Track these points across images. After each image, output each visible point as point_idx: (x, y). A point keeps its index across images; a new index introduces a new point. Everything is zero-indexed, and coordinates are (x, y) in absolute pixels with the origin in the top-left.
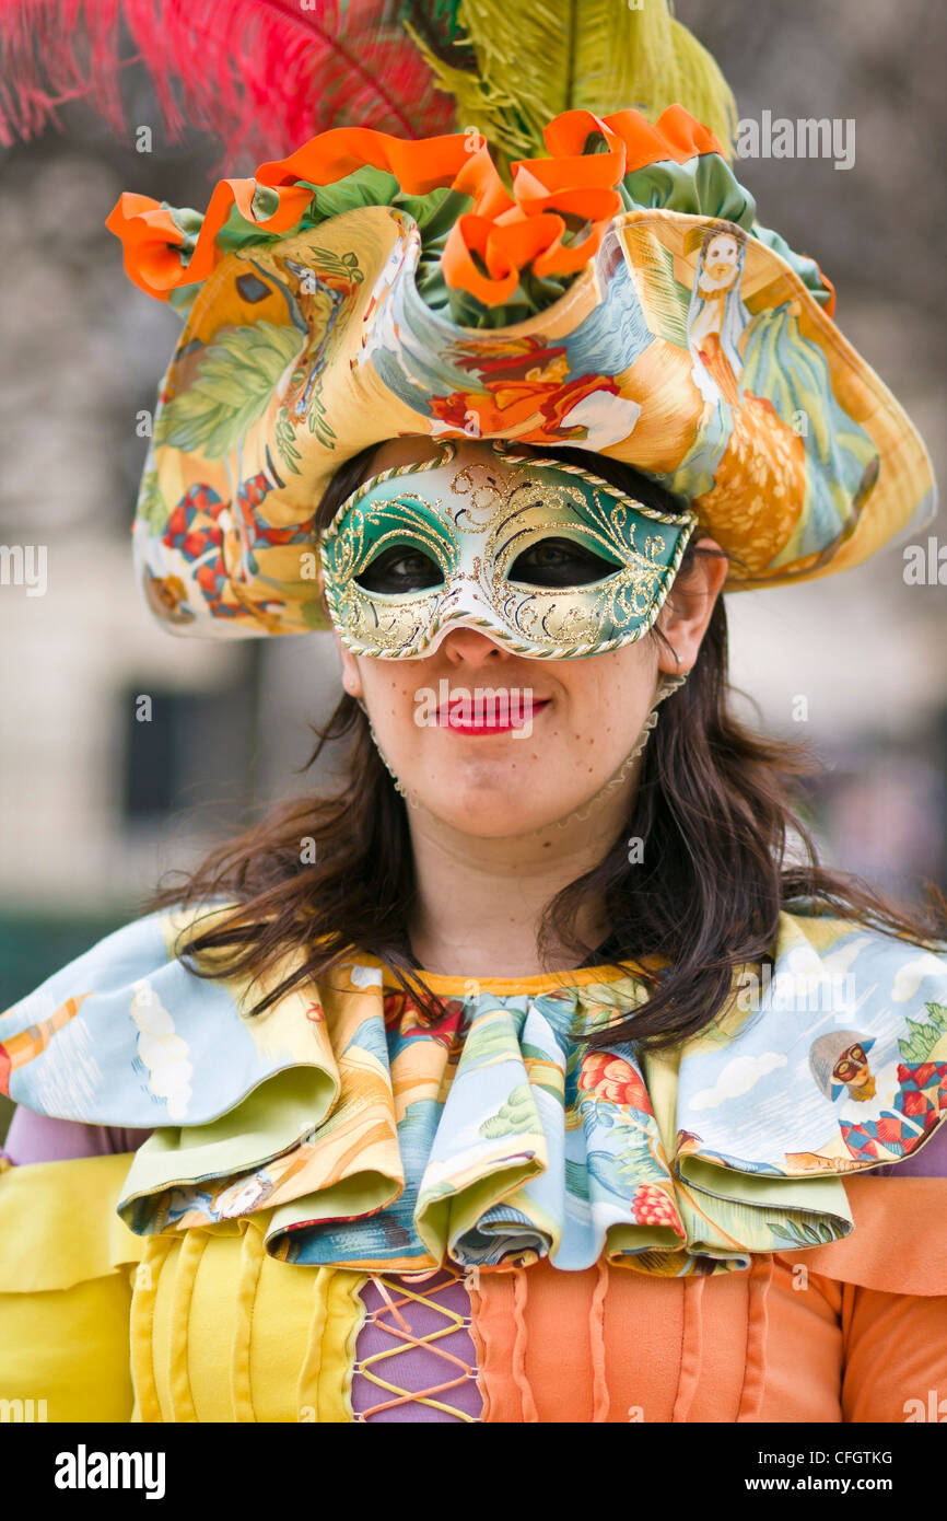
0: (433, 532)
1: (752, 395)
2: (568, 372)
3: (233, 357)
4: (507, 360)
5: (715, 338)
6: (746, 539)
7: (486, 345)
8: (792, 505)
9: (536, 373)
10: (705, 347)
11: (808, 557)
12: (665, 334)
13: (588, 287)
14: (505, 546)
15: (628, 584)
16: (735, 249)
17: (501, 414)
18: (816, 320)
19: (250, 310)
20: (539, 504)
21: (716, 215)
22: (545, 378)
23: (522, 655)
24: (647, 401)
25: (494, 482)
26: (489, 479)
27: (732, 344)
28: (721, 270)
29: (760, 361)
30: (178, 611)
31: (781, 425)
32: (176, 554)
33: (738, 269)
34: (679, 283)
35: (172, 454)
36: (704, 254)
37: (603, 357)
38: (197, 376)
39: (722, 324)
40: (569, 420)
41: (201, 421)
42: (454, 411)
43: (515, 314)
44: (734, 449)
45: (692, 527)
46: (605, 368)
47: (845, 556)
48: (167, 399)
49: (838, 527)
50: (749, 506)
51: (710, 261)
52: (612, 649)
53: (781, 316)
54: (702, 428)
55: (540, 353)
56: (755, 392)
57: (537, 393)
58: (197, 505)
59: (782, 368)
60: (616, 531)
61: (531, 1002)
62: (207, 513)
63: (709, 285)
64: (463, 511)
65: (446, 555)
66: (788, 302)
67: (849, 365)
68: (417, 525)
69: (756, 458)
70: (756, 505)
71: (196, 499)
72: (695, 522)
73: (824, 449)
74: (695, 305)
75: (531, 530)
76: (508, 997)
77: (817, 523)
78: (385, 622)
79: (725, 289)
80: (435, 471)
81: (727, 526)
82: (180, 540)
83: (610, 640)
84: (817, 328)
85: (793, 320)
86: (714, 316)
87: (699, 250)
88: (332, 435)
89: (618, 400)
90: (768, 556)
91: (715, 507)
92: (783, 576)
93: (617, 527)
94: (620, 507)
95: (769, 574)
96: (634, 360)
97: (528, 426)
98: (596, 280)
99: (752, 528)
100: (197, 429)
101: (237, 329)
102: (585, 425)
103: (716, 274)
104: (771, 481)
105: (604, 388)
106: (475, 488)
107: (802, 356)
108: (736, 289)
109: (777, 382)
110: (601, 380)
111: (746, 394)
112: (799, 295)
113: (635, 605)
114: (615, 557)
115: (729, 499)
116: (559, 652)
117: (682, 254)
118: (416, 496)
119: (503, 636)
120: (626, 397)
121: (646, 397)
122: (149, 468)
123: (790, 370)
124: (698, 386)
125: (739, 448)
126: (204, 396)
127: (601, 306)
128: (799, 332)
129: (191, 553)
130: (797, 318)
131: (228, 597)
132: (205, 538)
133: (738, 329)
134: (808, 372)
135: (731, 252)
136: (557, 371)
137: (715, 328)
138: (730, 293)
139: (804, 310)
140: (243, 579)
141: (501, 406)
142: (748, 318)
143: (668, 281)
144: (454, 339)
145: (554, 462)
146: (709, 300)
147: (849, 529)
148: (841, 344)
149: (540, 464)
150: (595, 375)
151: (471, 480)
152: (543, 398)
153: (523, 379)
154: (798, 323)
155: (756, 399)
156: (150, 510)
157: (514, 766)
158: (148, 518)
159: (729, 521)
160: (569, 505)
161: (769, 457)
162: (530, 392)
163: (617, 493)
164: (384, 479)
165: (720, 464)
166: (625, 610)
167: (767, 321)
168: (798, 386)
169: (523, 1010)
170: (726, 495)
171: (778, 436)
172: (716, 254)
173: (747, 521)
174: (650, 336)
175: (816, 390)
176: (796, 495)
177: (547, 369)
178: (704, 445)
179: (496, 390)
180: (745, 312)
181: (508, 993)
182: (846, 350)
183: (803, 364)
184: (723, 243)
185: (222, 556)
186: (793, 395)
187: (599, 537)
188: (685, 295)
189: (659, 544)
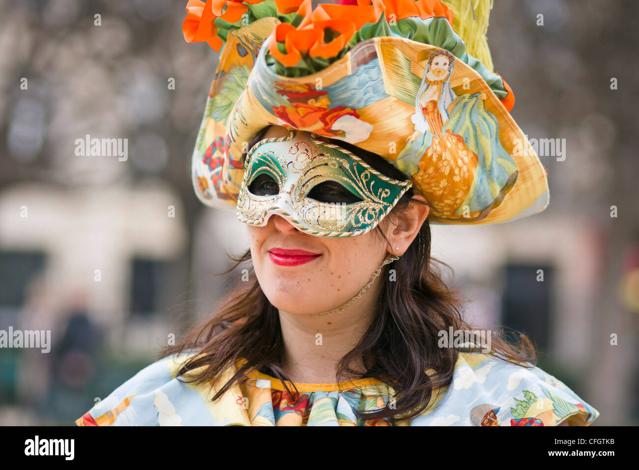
0: (277, 169)
1: (451, 133)
2: (329, 103)
3: (237, 81)
4: (298, 93)
5: (434, 103)
6: (441, 198)
7: (287, 84)
8: (464, 186)
9: (312, 102)
10: (427, 106)
11: (476, 212)
12: (398, 96)
13: (343, 66)
14: (308, 181)
15: (365, 208)
16: (448, 63)
17: (303, 119)
18: (495, 104)
19: (242, 60)
20: (326, 164)
21: (441, 46)
22: (318, 105)
23: (304, 231)
24: (377, 124)
25: (307, 151)
26: (306, 149)
27: (444, 107)
28: (439, 72)
29: (460, 118)
30: (205, 193)
31: (466, 148)
32: (206, 167)
33: (449, 73)
34: (413, 74)
35: (212, 122)
36: (430, 63)
37: (350, 99)
38: (224, 88)
39: (439, 97)
40: (336, 126)
41: (224, 108)
42: (283, 115)
43: (304, 73)
44: (429, 154)
45: (408, 188)
46: (351, 105)
47: (494, 215)
48: (212, 97)
49: (491, 201)
50: (440, 183)
51: (433, 66)
52: (349, 236)
53: (475, 99)
54: (410, 142)
55: (313, 93)
56: (453, 131)
57: (316, 111)
58: (217, 146)
59: (472, 123)
60: (363, 183)
61: (340, 394)
62: (220, 150)
63: (432, 77)
64: (292, 162)
65: (281, 181)
66: (479, 92)
67: (511, 127)
68: (272, 165)
69: (443, 161)
70: (443, 183)
71: (217, 143)
72: (411, 186)
73: (488, 163)
74: (423, 86)
75: (321, 176)
76: (329, 392)
77: (479, 197)
78: (253, 208)
79: (441, 81)
80: (284, 143)
81: (430, 191)
82: (208, 161)
83: (349, 232)
84: (494, 107)
85: (482, 102)
86: (435, 93)
87: (428, 61)
88: (245, 120)
89: (359, 121)
90: (454, 209)
91: (422, 181)
92: (462, 220)
93: (364, 181)
94: (367, 172)
95: (455, 218)
96: (370, 104)
97: (317, 127)
98: (349, 64)
99: (443, 193)
100: (222, 111)
101: (238, 68)
102: (344, 130)
103: (436, 73)
104: (452, 173)
105: (351, 114)
106: (299, 152)
107: (484, 119)
108: (448, 82)
109: (468, 128)
110: (348, 110)
111: (447, 131)
112: (485, 90)
113: (367, 219)
114: (360, 194)
115: (428, 178)
116: (322, 233)
117: (416, 61)
118: (273, 153)
119: (296, 222)
120: (365, 120)
121: (377, 122)
122: (202, 126)
123: (476, 124)
124: (413, 122)
125: (432, 155)
126: (226, 97)
127: (350, 76)
128: (484, 107)
129: (212, 168)
130: (484, 101)
131: (222, 190)
132: (218, 162)
133: (449, 101)
134: (486, 127)
135: (445, 64)
136: (323, 102)
137: (435, 98)
138: (444, 83)
139: (488, 98)
140: (226, 182)
141: (302, 116)
142: (455, 96)
143: (405, 72)
144: (274, 80)
145: (337, 146)
146: (432, 85)
147: (497, 203)
148: (507, 117)
149: (331, 146)
150: (345, 108)
151: (298, 149)
152: (320, 114)
153: (306, 103)
154: (484, 104)
155: (454, 135)
156: (200, 145)
157: (298, 283)
158: (199, 149)
159: (430, 188)
160: (340, 167)
161: (452, 162)
162: (312, 111)
163: (365, 165)
164: (264, 143)
165: (420, 161)
166: (361, 220)
167: (466, 100)
168: (479, 132)
169: (337, 397)
170: (427, 176)
171: (463, 154)
172: (437, 64)
173: (440, 190)
174: (386, 95)
175: (489, 135)
176: (467, 182)
177: (318, 100)
178: (410, 150)
179: (297, 107)
180: (453, 93)
181: (329, 390)
182: (510, 120)
183: (484, 122)
184: (442, 60)
185: (222, 170)
186: (476, 136)
187: (353, 184)
188: (417, 81)
189: (386, 193)
